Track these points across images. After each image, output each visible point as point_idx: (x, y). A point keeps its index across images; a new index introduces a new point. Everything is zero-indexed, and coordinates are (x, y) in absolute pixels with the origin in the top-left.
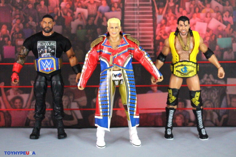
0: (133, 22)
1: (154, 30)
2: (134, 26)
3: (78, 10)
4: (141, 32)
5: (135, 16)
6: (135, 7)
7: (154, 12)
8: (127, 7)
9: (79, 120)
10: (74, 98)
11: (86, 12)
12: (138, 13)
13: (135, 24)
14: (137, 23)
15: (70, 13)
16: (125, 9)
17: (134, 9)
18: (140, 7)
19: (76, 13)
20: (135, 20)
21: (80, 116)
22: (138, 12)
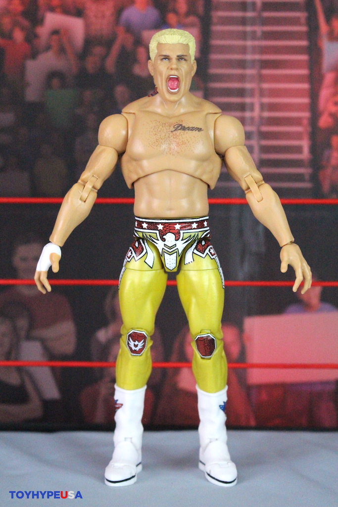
0: (242, 64)
1: (314, 95)
2: (242, 78)
3: (52, 20)
4: (266, 100)
5: (249, 43)
6: (250, 14)
7: (313, 33)
8: (221, 14)
9: (47, 404)
10: (32, 326)
11: (77, 26)
12: (259, 34)
13: (249, 72)
14: (253, 67)
15: (23, 29)
16: (215, 20)
17: (243, 21)
18: (266, 14)
19: (44, 31)
20: (249, 57)
21: (52, 391)
22: (259, 29)
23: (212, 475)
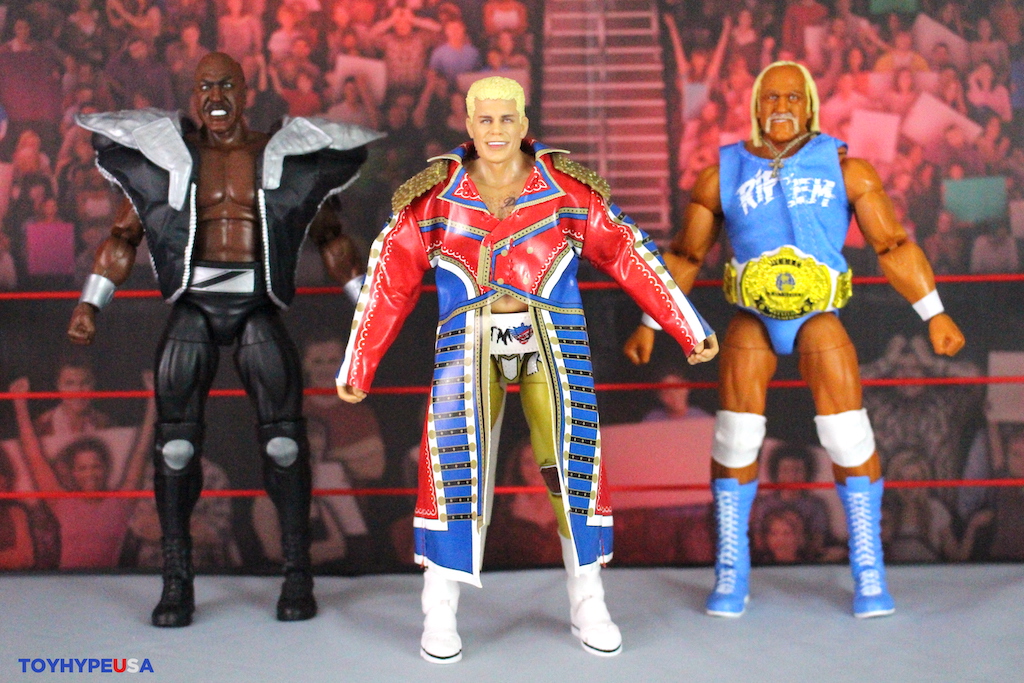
0: (582, 113)
2: (583, 130)
3: (346, 64)
4: (614, 157)
5: (591, 87)
6: (590, 51)
7: (669, 72)
8: (556, 51)
10: (329, 444)
11: (376, 71)
12: (603, 74)
13: (591, 122)
14: (595, 117)
15: (309, 76)
16: (547, 59)
17: (582, 60)
18: (611, 51)
19: (335, 79)
20: (591, 104)
22: (602, 69)
23: (590, 643)
